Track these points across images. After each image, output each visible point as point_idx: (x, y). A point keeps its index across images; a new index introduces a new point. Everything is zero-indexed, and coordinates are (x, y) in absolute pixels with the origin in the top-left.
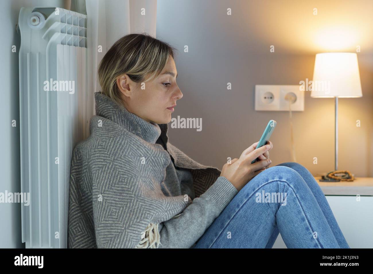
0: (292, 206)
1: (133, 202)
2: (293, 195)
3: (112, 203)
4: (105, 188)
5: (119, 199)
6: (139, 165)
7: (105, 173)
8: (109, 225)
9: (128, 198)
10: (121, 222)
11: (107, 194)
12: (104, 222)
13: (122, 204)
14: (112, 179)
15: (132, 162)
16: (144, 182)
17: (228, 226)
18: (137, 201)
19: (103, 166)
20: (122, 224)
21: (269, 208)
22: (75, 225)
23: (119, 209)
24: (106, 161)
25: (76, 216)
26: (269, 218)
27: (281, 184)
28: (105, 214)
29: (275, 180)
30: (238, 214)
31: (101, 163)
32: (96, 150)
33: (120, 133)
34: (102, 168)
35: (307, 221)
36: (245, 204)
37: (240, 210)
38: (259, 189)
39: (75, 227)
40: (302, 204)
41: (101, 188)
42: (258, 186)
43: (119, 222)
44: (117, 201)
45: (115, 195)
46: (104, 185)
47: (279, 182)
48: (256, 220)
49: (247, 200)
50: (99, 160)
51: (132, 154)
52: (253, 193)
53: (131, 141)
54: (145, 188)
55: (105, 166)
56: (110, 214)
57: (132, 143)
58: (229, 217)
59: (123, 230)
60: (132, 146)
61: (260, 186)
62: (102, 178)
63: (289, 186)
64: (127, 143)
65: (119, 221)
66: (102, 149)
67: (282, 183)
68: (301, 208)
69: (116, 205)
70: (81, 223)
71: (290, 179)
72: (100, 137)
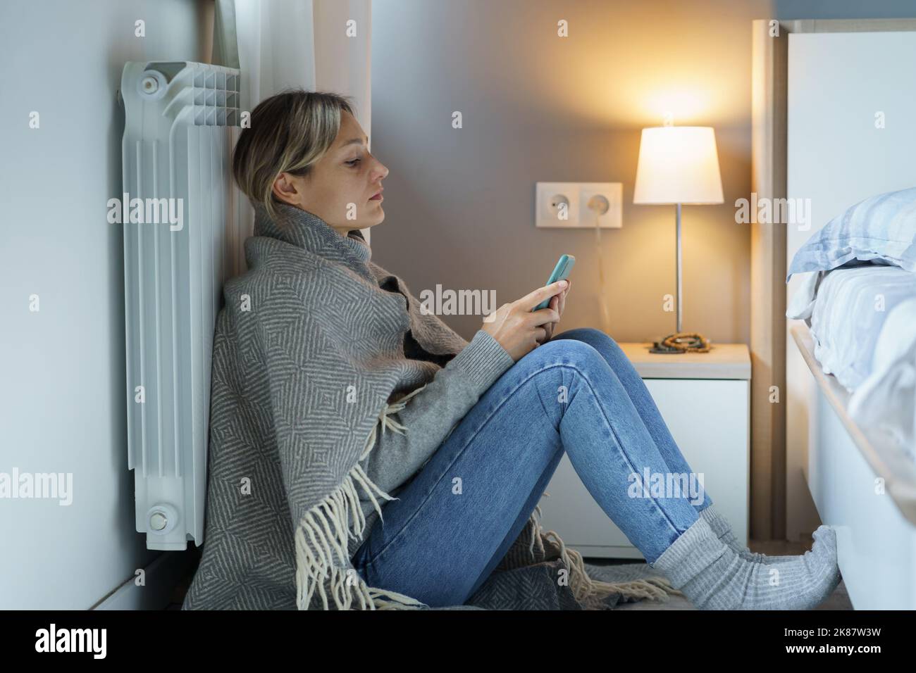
0: (587, 410)
1: (357, 380)
2: (588, 392)
3: (321, 383)
4: (305, 357)
5: (332, 375)
6: (347, 322)
7: (300, 332)
8: (323, 421)
9: (348, 374)
10: (343, 416)
11: (310, 367)
12: (313, 416)
13: (339, 385)
14: (314, 342)
15: (336, 317)
16: (359, 348)
17: (472, 444)
18: (363, 379)
19: (293, 320)
20: (345, 420)
21: (543, 415)
22: (224, 423)
23: (336, 394)
24: (298, 310)
25: (228, 408)
26: (544, 432)
27: (566, 372)
28: (313, 402)
29: (556, 364)
30: (490, 423)
31: (289, 315)
32: (276, 291)
33: (311, 265)
34: (294, 322)
35: (613, 435)
36: (502, 406)
37: (493, 416)
38: (527, 381)
39: (223, 427)
40: (604, 406)
41: (297, 358)
42: (527, 375)
43: (340, 417)
44: (329, 379)
45: (324, 369)
46: (303, 352)
47: (563, 369)
48: (520, 434)
49: (506, 399)
50: (285, 310)
51: (336, 301)
52: (517, 387)
53: (332, 277)
54: (363, 359)
55: (297, 320)
56: (321, 402)
57: (335, 281)
58: (474, 428)
59: (348, 432)
60: (336, 285)
61: (530, 376)
62: (297, 340)
63: (581, 375)
64: (327, 282)
65: (339, 415)
66: (286, 290)
67: (568, 370)
68: (602, 413)
69: (329, 386)
70: (234, 421)
71: (582, 364)
72: (278, 270)
